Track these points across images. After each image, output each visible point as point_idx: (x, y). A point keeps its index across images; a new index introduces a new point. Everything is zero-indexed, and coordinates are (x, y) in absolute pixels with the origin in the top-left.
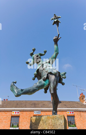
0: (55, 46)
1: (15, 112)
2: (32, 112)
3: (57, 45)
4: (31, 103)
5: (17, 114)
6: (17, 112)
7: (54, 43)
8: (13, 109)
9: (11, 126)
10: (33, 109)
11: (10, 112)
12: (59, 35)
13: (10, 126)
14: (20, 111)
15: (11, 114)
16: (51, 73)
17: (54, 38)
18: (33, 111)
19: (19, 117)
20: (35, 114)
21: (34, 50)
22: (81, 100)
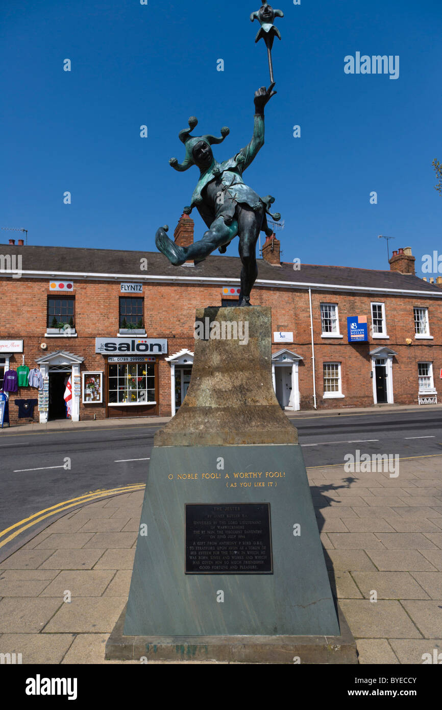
0: (258, 120)
1: (57, 283)
2: (114, 286)
3: (263, 118)
4: (111, 259)
5: (65, 289)
6: (65, 284)
7: (253, 107)
8: (51, 275)
9: (50, 325)
10: (118, 278)
11: (44, 284)
12: (273, 85)
13: (48, 323)
14: (76, 281)
15: (47, 290)
16: (245, 205)
17: (257, 95)
18: (117, 282)
19: (72, 298)
20: (123, 291)
21: (193, 125)
22: (266, 256)
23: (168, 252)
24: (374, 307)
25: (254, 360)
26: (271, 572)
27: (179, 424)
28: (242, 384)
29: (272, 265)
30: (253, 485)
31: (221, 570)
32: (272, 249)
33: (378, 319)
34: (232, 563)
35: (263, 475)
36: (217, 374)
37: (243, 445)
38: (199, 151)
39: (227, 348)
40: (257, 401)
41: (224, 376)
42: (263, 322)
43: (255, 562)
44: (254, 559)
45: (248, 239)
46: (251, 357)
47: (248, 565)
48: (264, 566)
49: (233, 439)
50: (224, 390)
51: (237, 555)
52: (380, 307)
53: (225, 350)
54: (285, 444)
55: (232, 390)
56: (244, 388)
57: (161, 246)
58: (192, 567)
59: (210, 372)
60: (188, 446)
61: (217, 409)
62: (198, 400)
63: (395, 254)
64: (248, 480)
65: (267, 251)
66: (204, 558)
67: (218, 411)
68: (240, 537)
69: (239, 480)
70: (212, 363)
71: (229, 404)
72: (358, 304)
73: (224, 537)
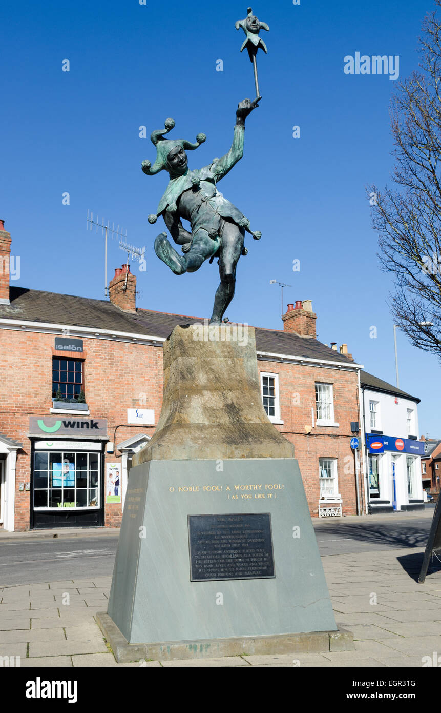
0: (239, 132)
22: (115, 297)
23: (170, 260)
24: (265, 379)
25: (241, 381)
26: (274, 576)
27: (176, 439)
28: (233, 403)
29: (124, 311)
30: (253, 497)
31: (226, 577)
32: (125, 287)
33: (269, 396)
34: (237, 569)
35: (263, 487)
36: (205, 392)
37: (242, 459)
39: (213, 367)
40: (250, 420)
41: (213, 395)
43: (259, 568)
44: (258, 566)
46: (238, 377)
47: (253, 571)
48: (268, 571)
49: (232, 453)
50: (215, 408)
51: (241, 562)
52: (272, 379)
53: (211, 369)
54: (282, 459)
55: (222, 409)
56: (235, 407)
58: (198, 574)
59: (198, 391)
60: (187, 460)
61: (211, 427)
62: (190, 417)
63: (291, 307)
64: (249, 492)
65: (116, 290)
66: (209, 566)
67: (213, 428)
68: (244, 545)
69: (239, 493)
70: (199, 381)
71: (222, 421)
73: (229, 546)
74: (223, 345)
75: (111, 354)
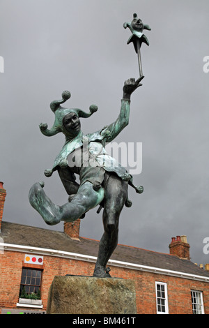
0: (125, 104)
16: (113, 174)
22: (67, 230)
23: (43, 209)
24: (158, 286)
29: (72, 238)
33: (161, 298)
38: (70, 120)
42: (128, 298)
45: (115, 207)
52: (163, 286)
57: (37, 201)
63: (174, 240)
65: (68, 225)
72: (145, 282)
74: (102, 300)
75: (60, 266)
